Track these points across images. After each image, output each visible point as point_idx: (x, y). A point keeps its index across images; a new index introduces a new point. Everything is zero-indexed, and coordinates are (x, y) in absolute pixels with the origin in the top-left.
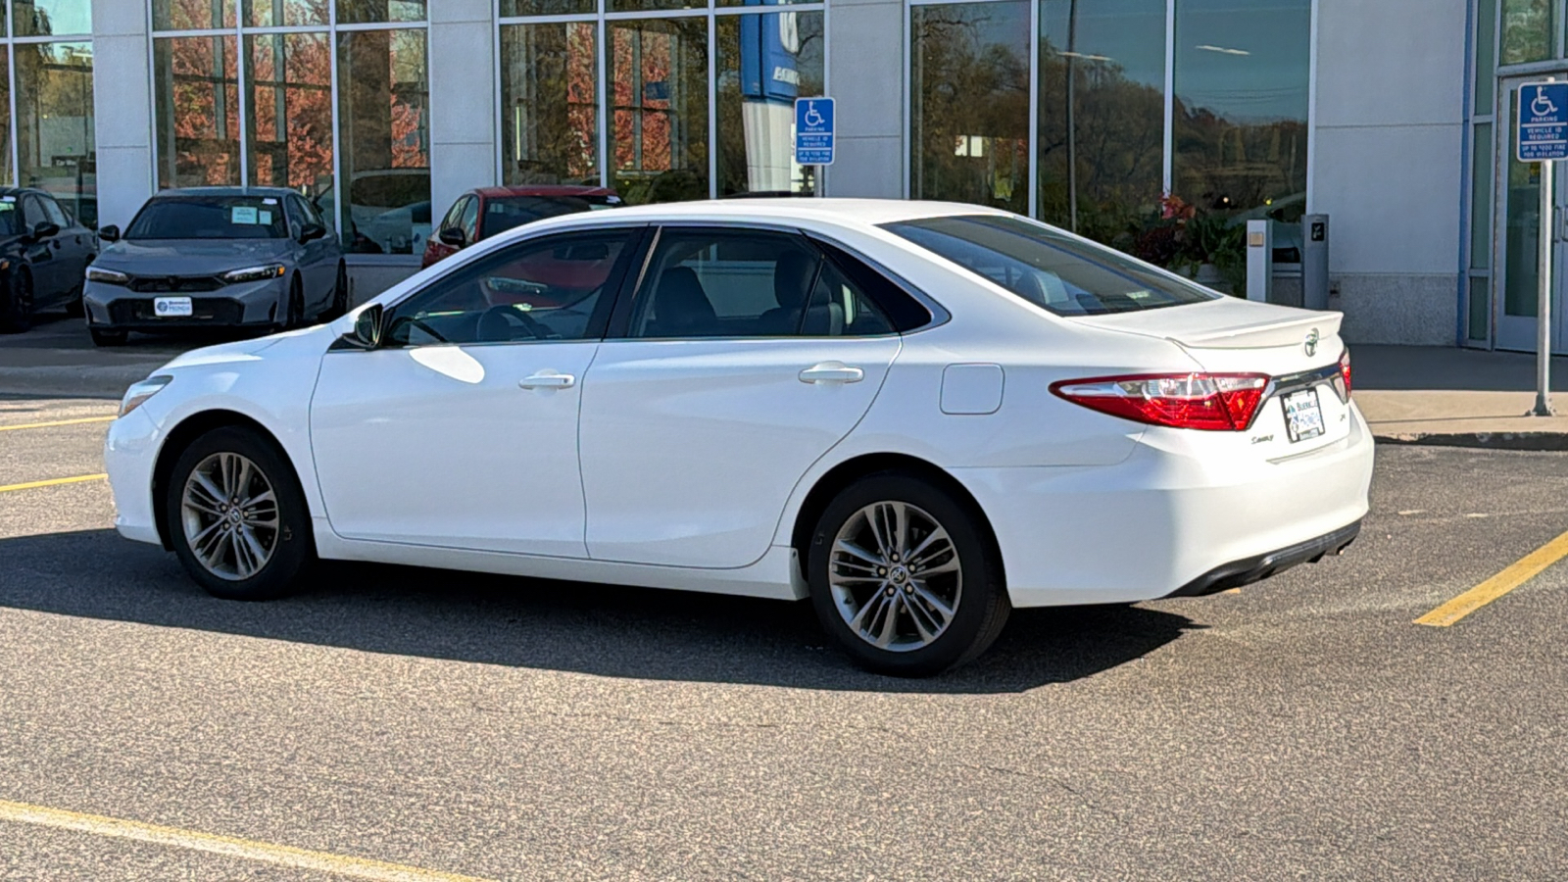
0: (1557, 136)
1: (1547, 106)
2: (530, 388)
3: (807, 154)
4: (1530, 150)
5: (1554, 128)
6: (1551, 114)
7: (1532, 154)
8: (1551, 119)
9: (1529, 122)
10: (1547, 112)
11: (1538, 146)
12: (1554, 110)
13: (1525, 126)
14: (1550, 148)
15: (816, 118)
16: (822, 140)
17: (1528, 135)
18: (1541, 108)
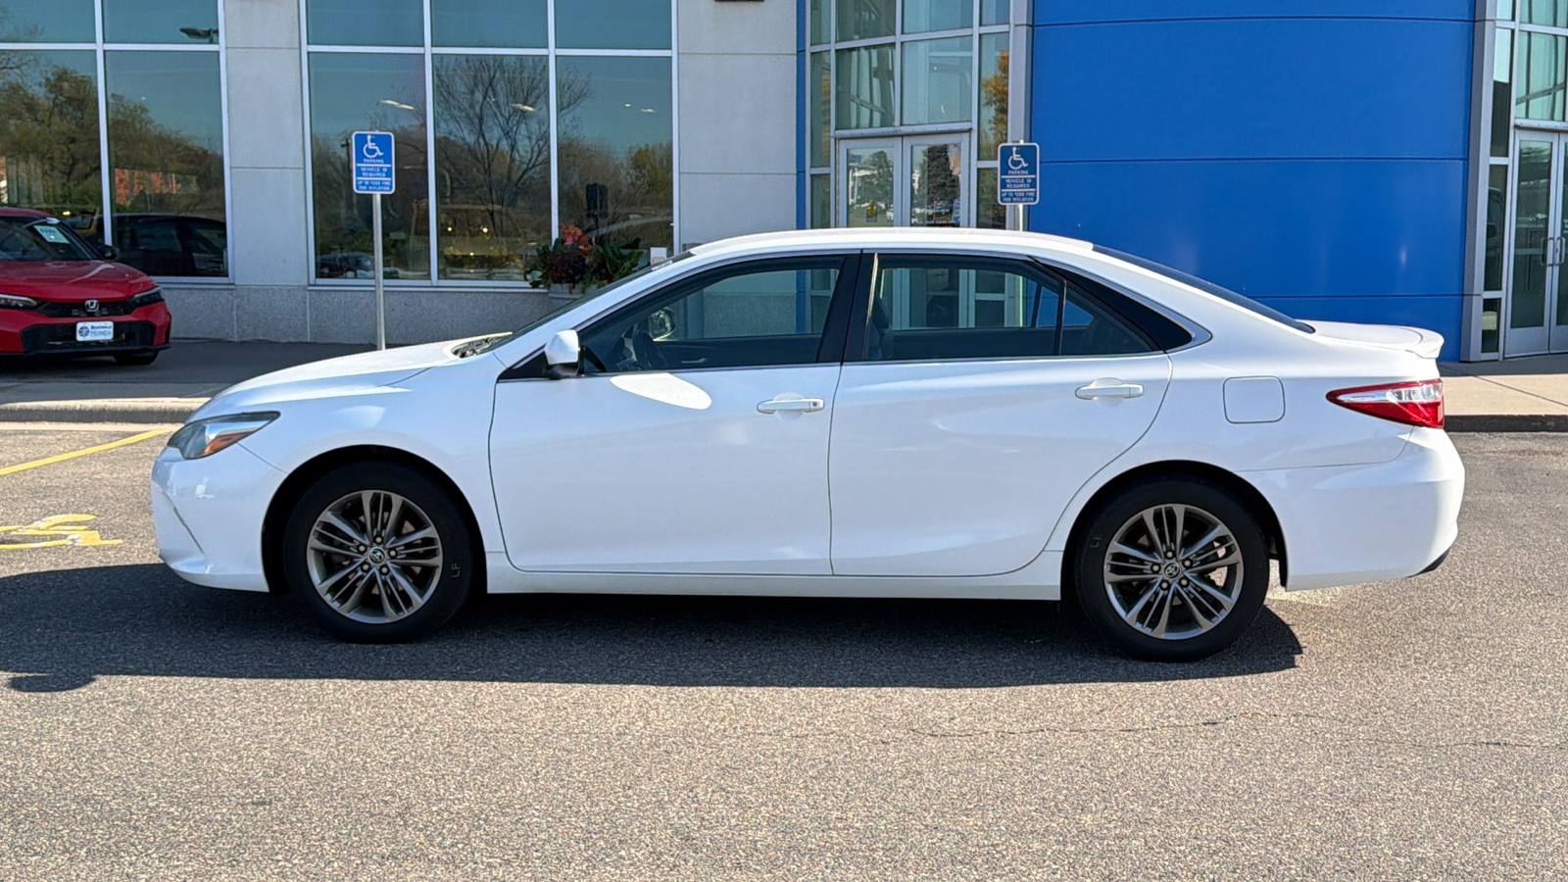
0: (1028, 186)
1: (1020, 162)
2: (771, 412)
3: (367, 183)
4: (1007, 196)
5: (1025, 179)
6: (1023, 168)
7: (1009, 199)
8: (1023, 172)
9: (1007, 174)
10: (1020, 167)
11: (1014, 193)
12: (1025, 165)
13: (1003, 177)
14: (1023, 194)
15: (374, 151)
16: (381, 171)
17: (1006, 184)
18: (1016, 163)
